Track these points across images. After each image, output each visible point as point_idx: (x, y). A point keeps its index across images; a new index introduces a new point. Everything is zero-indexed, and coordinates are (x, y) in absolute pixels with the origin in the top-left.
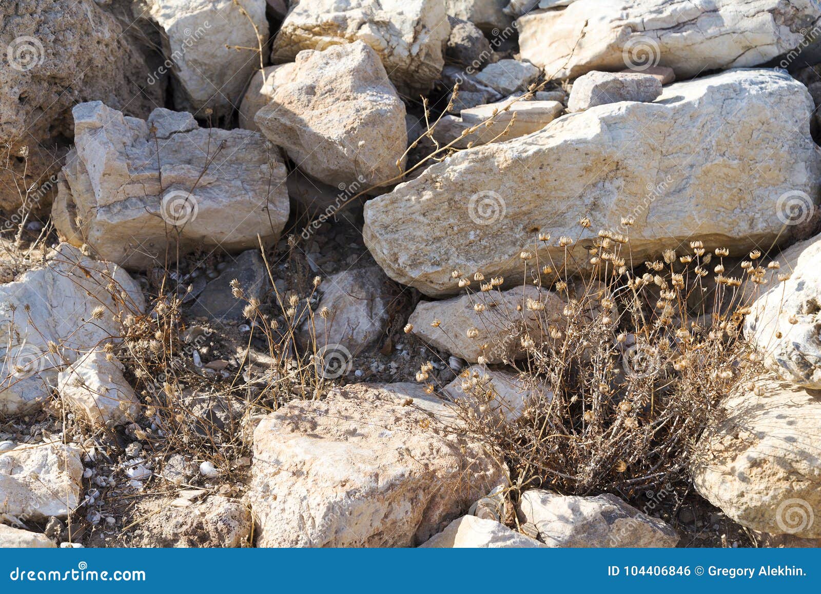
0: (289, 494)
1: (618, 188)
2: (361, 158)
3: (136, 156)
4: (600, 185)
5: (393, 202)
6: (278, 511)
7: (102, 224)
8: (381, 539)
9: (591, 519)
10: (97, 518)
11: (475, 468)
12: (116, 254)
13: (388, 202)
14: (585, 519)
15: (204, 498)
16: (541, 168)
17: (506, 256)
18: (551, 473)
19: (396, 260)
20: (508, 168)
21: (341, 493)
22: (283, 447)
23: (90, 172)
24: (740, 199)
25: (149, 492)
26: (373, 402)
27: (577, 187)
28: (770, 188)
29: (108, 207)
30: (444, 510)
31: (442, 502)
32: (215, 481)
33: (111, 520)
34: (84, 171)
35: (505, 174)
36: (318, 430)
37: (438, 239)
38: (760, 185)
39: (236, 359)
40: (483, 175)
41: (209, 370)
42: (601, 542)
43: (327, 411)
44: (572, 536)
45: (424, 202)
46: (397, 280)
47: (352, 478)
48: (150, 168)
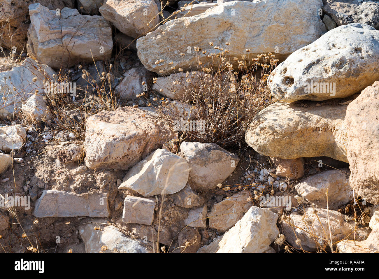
0: (95, 141)
1: (231, 34)
2: (136, 24)
3: (53, 24)
4: (225, 32)
5: (146, 39)
6: (90, 146)
7: (41, 49)
8: (128, 157)
9: (202, 149)
10: (29, 151)
11: (165, 133)
12: (48, 62)
13: (144, 39)
14: (200, 149)
15: (68, 144)
16: (201, 26)
17: (188, 60)
18: (193, 135)
19: (147, 61)
20: (189, 26)
21: (111, 139)
22: (95, 125)
23: (36, 30)
24: (285, 39)
25: (50, 143)
26: (133, 112)
27: (216, 33)
28: (298, 35)
29: (43, 43)
30: (151, 147)
31: (150, 144)
32: (73, 139)
33: (34, 152)
34: (34, 29)
35: (188, 28)
36: (110, 121)
37: (163, 53)
38: (293, 34)
39: (88, 99)
40: (180, 29)
41: (78, 103)
42: (206, 158)
43: (114, 114)
44: (195, 156)
45: (157, 39)
46: (148, 69)
47: (116, 134)
48: (58, 28)
